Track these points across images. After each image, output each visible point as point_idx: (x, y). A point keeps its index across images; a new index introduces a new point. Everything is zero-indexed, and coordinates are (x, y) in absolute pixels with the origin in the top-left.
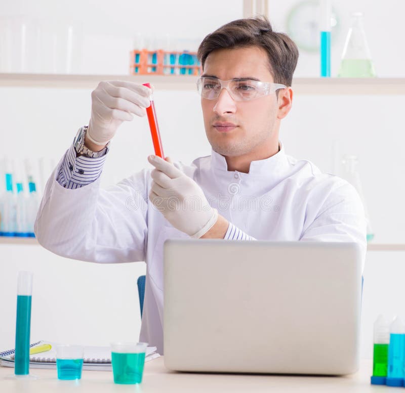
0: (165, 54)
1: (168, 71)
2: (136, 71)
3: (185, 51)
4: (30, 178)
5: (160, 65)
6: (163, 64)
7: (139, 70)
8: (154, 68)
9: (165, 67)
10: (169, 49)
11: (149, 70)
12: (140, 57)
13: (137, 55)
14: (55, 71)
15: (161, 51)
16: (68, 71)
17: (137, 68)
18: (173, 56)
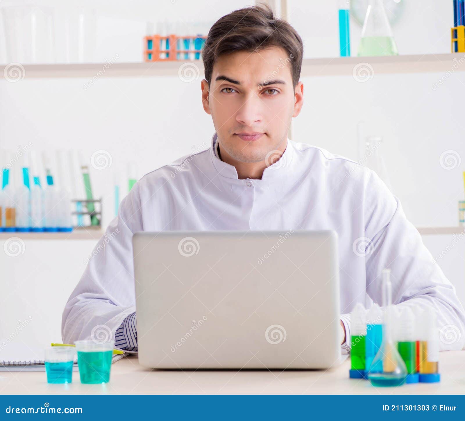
0: (177, 39)
1: (182, 56)
2: (150, 58)
3: (198, 35)
4: (48, 171)
5: (173, 50)
6: (177, 50)
7: (152, 56)
8: (168, 54)
9: (179, 53)
10: (182, 34)
11: (163, 56)
12: (153, 44)
13: (150, 42)
14: (68, 60)
15: (173, 36)
16: (81, 60)
17: (150, 54)
18: (186, 41)
